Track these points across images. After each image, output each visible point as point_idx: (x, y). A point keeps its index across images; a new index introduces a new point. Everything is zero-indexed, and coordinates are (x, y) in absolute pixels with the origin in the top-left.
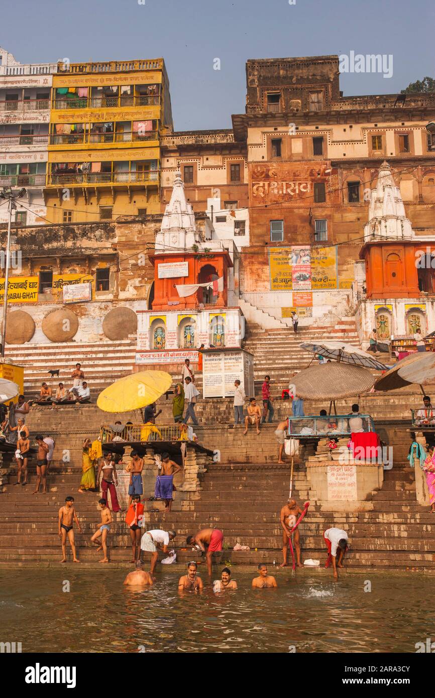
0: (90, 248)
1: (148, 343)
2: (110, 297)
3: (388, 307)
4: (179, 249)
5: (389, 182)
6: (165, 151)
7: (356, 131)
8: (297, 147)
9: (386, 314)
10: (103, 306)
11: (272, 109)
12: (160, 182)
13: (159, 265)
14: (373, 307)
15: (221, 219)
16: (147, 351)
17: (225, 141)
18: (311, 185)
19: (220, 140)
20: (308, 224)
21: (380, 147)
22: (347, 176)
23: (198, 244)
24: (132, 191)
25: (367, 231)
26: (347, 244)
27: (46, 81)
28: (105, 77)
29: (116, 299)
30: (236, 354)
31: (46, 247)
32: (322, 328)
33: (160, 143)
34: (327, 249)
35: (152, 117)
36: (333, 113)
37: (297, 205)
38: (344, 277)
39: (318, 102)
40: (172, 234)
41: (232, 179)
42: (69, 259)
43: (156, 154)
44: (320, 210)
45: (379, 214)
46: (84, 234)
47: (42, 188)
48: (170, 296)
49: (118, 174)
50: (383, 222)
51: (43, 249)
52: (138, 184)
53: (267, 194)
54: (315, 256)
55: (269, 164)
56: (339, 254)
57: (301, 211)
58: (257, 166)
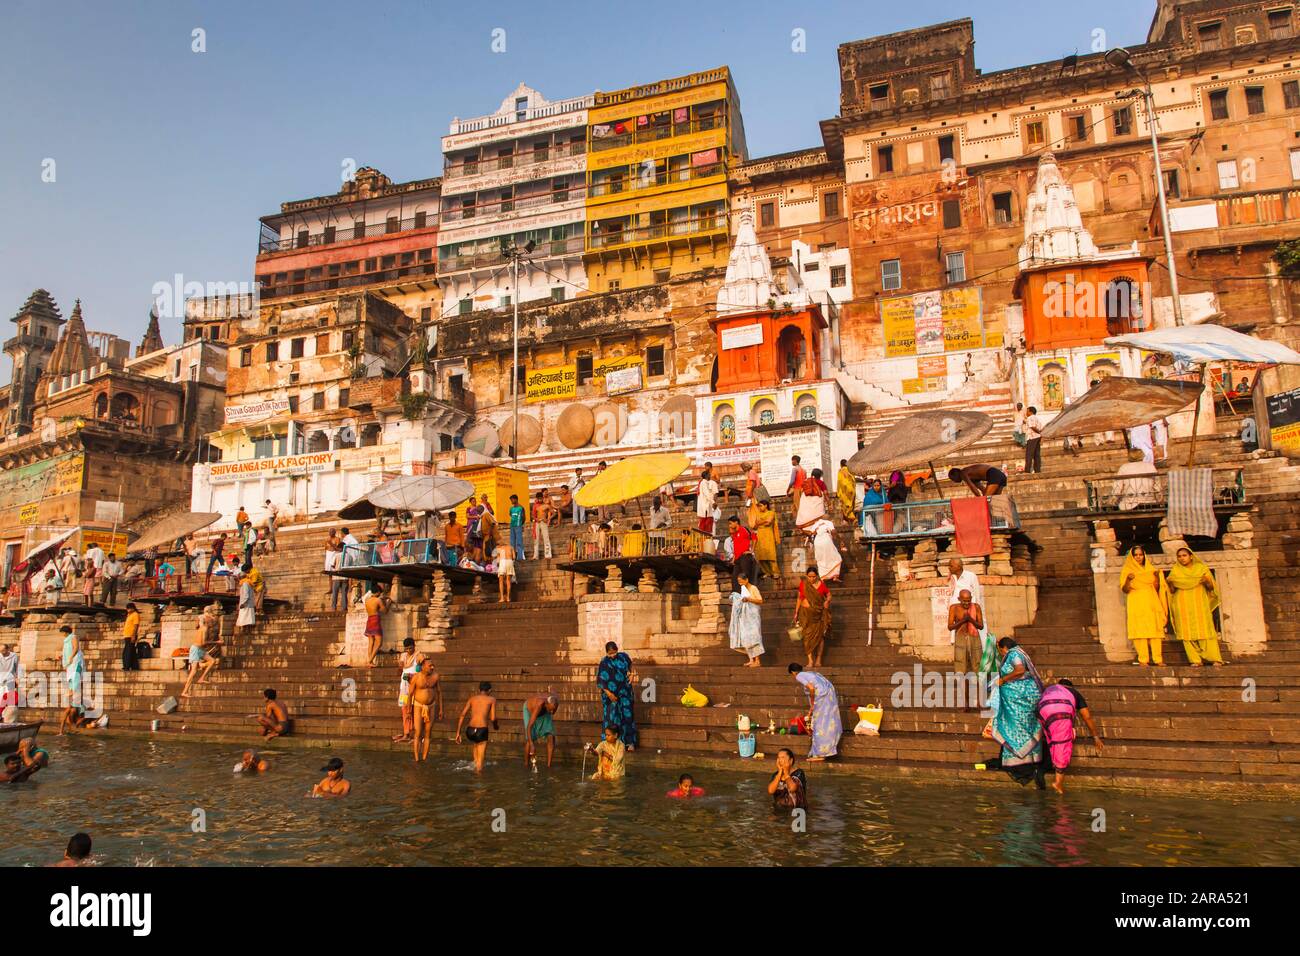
0: (637, 322)
1: (711, 438)
2: (666, 382)
3: (1059, 361)
4: (749, 307)
5: (1055, 179)
6: (734, 187)
7: (1004, 120)
8: (916, 154)
9: (1056, 372)
10: (657, 396)
11: (877, 106)
12: (729, 229)
13: (723, 332)
14: (1036, 363)
15: (812, 267)
16: (711, 449)
17: (816, 163)
18: (939, 205)
19: (807, 162)
20: (936, 260)
21: (1041, 139)
22: (992, 187)
23: (774, 298)
24: (695, 244)
25: (1023, 253)
26: (996, 283)
27: (579, 119)
28: (653, 101)
29: (673, 385)
30: (808, 431)
31: (583, 325)
32: (960, 402)
33: (728, 177)
34: (966, 291)
35: (717, 144)
36: (967, 99)
37: (919, 235)
38: (993, 329)
39: (945, 88)
40: (739, 288)
41: (827, 215)
42: (609, 338)
43: (722, 192)
44: (953, 238)
45: (1040, 227)
46: (629, 303)
47: (580, 254)
48: (739, 371)
49: (674, 224)
50: (1046, 238)
51: (580, 328)
52: (701, 235)
53: (874, 226)
54: (948, 303)
55: (876, 183)
56: (984, 297)
57: (925, 243)
58: (858, 189)
